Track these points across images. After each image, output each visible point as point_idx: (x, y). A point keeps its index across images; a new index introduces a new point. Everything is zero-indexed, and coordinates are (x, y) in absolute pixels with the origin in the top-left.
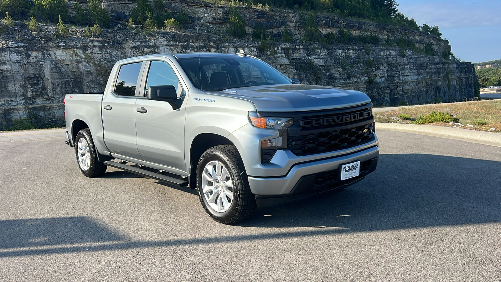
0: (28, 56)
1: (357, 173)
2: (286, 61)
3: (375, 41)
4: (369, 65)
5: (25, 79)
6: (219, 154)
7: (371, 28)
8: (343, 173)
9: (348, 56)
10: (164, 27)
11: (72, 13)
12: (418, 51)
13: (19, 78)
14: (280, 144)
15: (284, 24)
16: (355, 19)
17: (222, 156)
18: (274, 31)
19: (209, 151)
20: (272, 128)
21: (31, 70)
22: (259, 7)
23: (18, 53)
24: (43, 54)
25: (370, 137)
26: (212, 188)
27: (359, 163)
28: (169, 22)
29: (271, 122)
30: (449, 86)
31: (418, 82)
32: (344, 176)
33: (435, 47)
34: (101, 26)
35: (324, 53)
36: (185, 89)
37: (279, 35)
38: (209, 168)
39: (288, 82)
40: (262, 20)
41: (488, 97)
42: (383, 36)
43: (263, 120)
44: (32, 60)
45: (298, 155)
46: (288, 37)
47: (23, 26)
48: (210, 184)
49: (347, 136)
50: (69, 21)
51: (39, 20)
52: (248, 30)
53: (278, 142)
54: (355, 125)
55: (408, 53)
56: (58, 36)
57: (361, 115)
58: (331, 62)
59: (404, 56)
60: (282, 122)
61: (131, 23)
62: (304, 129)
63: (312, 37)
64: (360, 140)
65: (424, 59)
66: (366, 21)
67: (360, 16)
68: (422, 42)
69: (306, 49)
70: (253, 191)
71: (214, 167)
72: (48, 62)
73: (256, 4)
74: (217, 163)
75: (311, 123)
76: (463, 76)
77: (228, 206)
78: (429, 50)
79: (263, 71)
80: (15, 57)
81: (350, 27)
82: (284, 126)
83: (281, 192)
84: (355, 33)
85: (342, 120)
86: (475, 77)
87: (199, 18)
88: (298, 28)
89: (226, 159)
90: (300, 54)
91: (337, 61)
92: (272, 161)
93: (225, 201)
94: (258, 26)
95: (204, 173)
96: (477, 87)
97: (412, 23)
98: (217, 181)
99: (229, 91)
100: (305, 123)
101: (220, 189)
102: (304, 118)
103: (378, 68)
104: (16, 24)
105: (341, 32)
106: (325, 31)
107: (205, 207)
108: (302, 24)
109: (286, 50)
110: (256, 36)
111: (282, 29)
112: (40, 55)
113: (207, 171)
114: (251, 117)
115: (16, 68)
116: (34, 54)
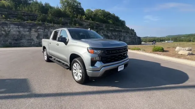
0: (45, 30)
1: (123, 68)
2: (102, 34)
3: (121, 31)
4: (120, 36)
5: (44, 36)
6: (78, 61)
7: (121, 29)
8: (119, 69)
9: (116, 34)
10: (76, 25)
11: (56, 21)
12: (130, 34)
13: (42, 35)
14: (98, 59)
15: (102, 26)
16: (117, 27)
17: (79, 62)
18: (100, 28)
19: (75, 59)
20: (95, 53)
21: (45, 34)
22: (97, 23)
23: (43, 30)
24: (48, 30)
25: (126, 57)
26: (76, 71)
27: (124, 65)
28: (77, 24)
29: (96, 51)
30: (136, 42)
31: (129, 40)
32: (119, 70)
33: (133, 33)
34: (62, 25)
35: (110, 33)
36: (69, 39)
37: (101, 29)
38: (75, 65)
39: (102, 38)
40: (98, 25)
41: (143, 44)
42: (123, 30)
43: (92, 51)
44: (45, 31)
45: (104, 63)
46: (103, 29)
47: (44, 24)
48: (75, 70)
49: (120, 57)
50: (54, 23)
51: (48, 22)
52: (95, 27)
53: (98, 58)
54: (123, 53)
55: (128, 34)
56: (52, 26)
57: (125, 50)
58: (112, 35)
59: (127, 35)
60: (99, 52)
61: (69, 24)
62: (107, 54)
63: (108, 30)
64: (124, 58)
65: (131, 36)
66: (120, 27)
67: (118, 26)
68: (130, 32)
69: (107, 32)
70: (88, 75)
71: (76, 65)
72: (49, 32)
73: (96, 22)
74: (77, 63)
75: (109, 52)
76: (138, 39)
77: (80, 78)
78: (132, 34)
79: (95, 35)
80: (42, 30)
81: (116, 28)
82: (100, 53)
83: (98, 76)
84: (117, 29)
85: (119, 51)
86: (141, 40)
87: (84, 24)
88: (105, 28)
89: (80, 63)
90: (105, 33)
91: (113, 35)
92: (95, 65)
93: (79, 77)
94: (97, 26)
95: (73, 66)
96: (141, 42)
97: (129, 28)
98: (77, 69)
99: (83, 40)
100: (107, 52)
101: (78, 72)
102: (107, 51)
103: (121, 37)
104: (43, 23)
105: (114, 29)
106: (111, 29)
107: (73, 77)
108: (106, 27)
109: (103, 32)
110: (96, 29)
111: (102, 28)
112: (47, 30)
113: (74, 66)
114: (88, 49)
115: (42, 33)
116: (46, 30)
